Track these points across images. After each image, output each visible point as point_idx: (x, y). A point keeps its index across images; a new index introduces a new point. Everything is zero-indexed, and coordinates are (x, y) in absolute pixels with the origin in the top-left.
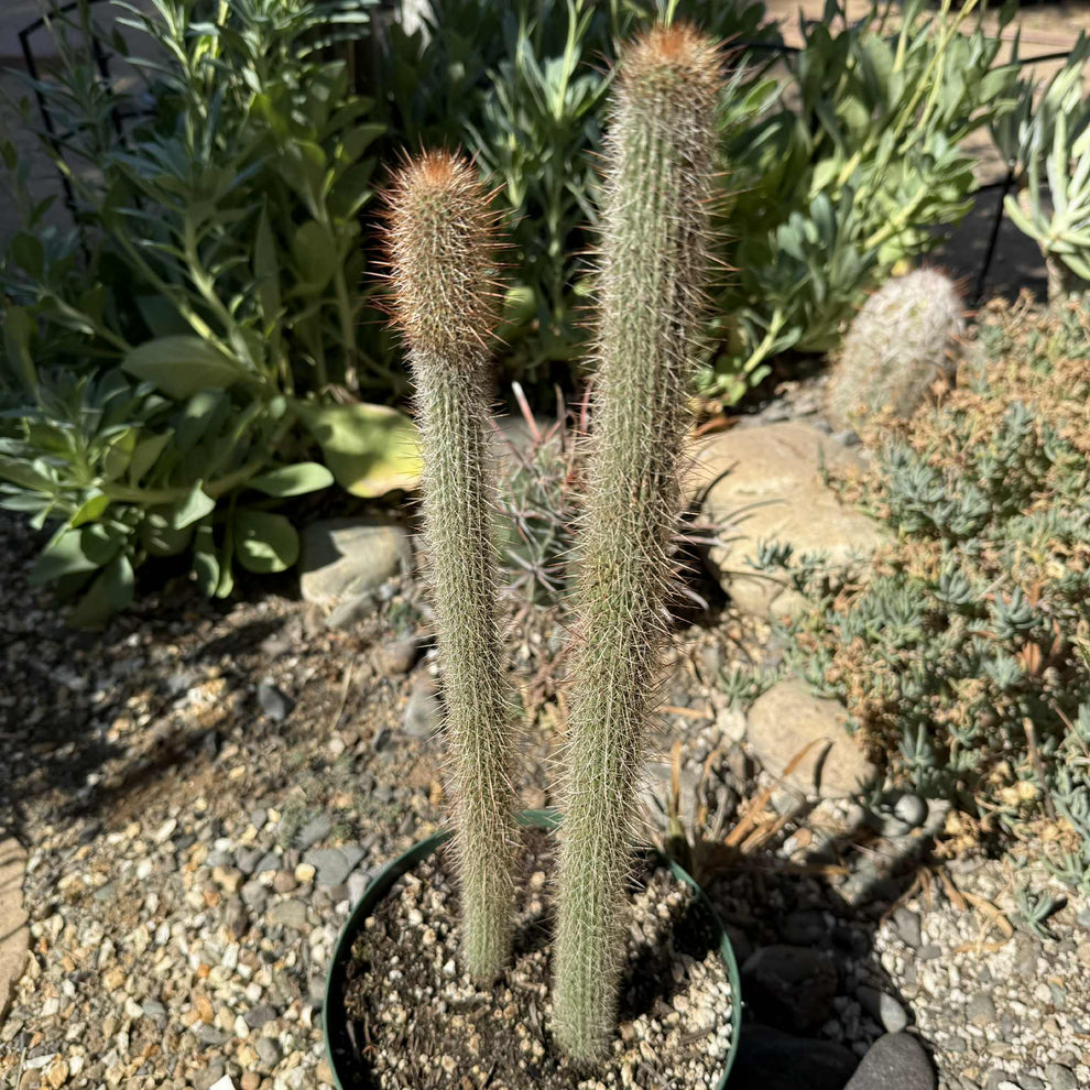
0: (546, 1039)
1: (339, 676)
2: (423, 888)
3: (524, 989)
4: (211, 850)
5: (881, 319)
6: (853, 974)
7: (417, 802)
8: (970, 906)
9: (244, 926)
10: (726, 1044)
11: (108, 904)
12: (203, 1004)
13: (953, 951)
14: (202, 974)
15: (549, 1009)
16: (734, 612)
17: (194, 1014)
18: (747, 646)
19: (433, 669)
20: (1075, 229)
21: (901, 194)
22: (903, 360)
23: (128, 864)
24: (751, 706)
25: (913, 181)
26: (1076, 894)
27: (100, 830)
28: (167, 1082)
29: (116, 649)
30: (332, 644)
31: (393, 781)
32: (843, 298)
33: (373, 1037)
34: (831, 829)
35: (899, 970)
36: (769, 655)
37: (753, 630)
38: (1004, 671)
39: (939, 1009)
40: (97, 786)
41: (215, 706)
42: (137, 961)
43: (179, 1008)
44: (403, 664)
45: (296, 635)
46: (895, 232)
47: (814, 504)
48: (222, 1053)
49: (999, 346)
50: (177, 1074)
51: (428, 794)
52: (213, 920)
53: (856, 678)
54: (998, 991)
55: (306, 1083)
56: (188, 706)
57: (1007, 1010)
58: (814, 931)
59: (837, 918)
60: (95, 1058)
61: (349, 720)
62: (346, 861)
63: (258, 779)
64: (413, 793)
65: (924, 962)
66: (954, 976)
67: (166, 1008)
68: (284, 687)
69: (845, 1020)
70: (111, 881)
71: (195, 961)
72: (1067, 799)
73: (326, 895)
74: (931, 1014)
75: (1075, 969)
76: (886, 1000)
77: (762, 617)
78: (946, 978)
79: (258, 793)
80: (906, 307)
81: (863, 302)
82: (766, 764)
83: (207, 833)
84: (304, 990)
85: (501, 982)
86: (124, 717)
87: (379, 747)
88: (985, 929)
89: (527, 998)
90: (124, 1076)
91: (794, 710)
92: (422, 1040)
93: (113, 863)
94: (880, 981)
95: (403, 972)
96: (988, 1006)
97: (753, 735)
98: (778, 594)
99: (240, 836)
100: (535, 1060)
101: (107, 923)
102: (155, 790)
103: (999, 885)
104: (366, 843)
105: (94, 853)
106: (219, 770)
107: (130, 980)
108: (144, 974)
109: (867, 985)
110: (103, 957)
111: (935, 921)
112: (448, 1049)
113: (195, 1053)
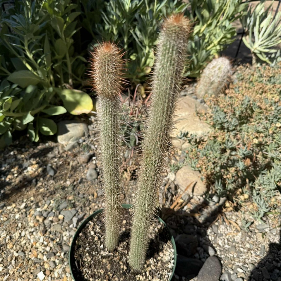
0: (127, 265)
1: (69, 164)
2: (94, 225)
3: (121, 252)
4: (35, 211)
5: (211, 70)
6: (202, 241)
7: (90, 198)
8: (230, 223)
9: (45, 231)
10: (173, 265)
11: (8, 226)
12: (35, 252)
13: (226, 235)
14: (34, 244)
15: (128, 257)
16: (172, 147)
17: (32, 255)
18: (176, 156)
19: (94, 162)
20: (260, 47)
21: (217, 36)
22: (216, 81)
23: (13, 215)
24: (177, 172)
25: (220, 32)
26: (256, 220)
27: (5, 206)
28: (25, 273)
29: (7, 155)
30: (67, 155)
31: (84, 192)
32: (201, 64)
33: (82, 265)
34: (196, 203)
35: (213, 239)
36: (181, 158)
37: (177, 152)
38: (241, 165)
39: (222, 249)
40: (3, 193)
41: (35, 172)
42: (16, 241)
43: (28, 253)
44: (86, 161)
45: (57, 152)
46: (215, 46)
47: (194, 120)
48: (40, 265)
49: (241, 78)
50: (28, 271)
51: (93, 196)
52: (37, 230)
53: (204, 167)
54: (237, 245)
55: (63, 272)
56: (28, 171)
57: (239, 250)
58: (192, 230)
59: (198, 227)
60: (6, 267)
61: (72, 175)
62: (72, 214)
63: (47, 191)
64: (89, 195)
65: (219, 237)
66: (226, 241)
67: (25, 253)
68: (54, 167)
69: (200, 253)
70: (8, 219)
71: (32, 241)
72: (256, 198)
73: (67, 223)
74: (221, 251)
75: (255, 239)
76: (210, 248)
77: (179, 149)
78: (224, 241)
79: (47, 195)
80: (218, 67)
81: (207, 65)
82: (180, 187)
83: (34, 206)
84: (62, 248)
85: (115, 250)
86: (10, 174)
87: (80, 183)
88: (234, 229)
89: (122, 254)
90: (14, 272)
91: (187, 173)
92: (95, 265)
93: (9, 215)
94: (209, 243)
95: (90, 248)
96: (234, 249)
97: (177, 179)
98: (184, 143)
99: (43, 207)
100: (124, 270)
101: (7, 231)
102: (19, 194)
103: (237, 218)
104: (77, 209)
105: (3, 212)
106: (37, 189)
107: (15, 246)
108: (18, 244)
109: (205, 244)
110: (7, 240)
111: (222, 227)
112: (102, 268)
113: (33, 265)
